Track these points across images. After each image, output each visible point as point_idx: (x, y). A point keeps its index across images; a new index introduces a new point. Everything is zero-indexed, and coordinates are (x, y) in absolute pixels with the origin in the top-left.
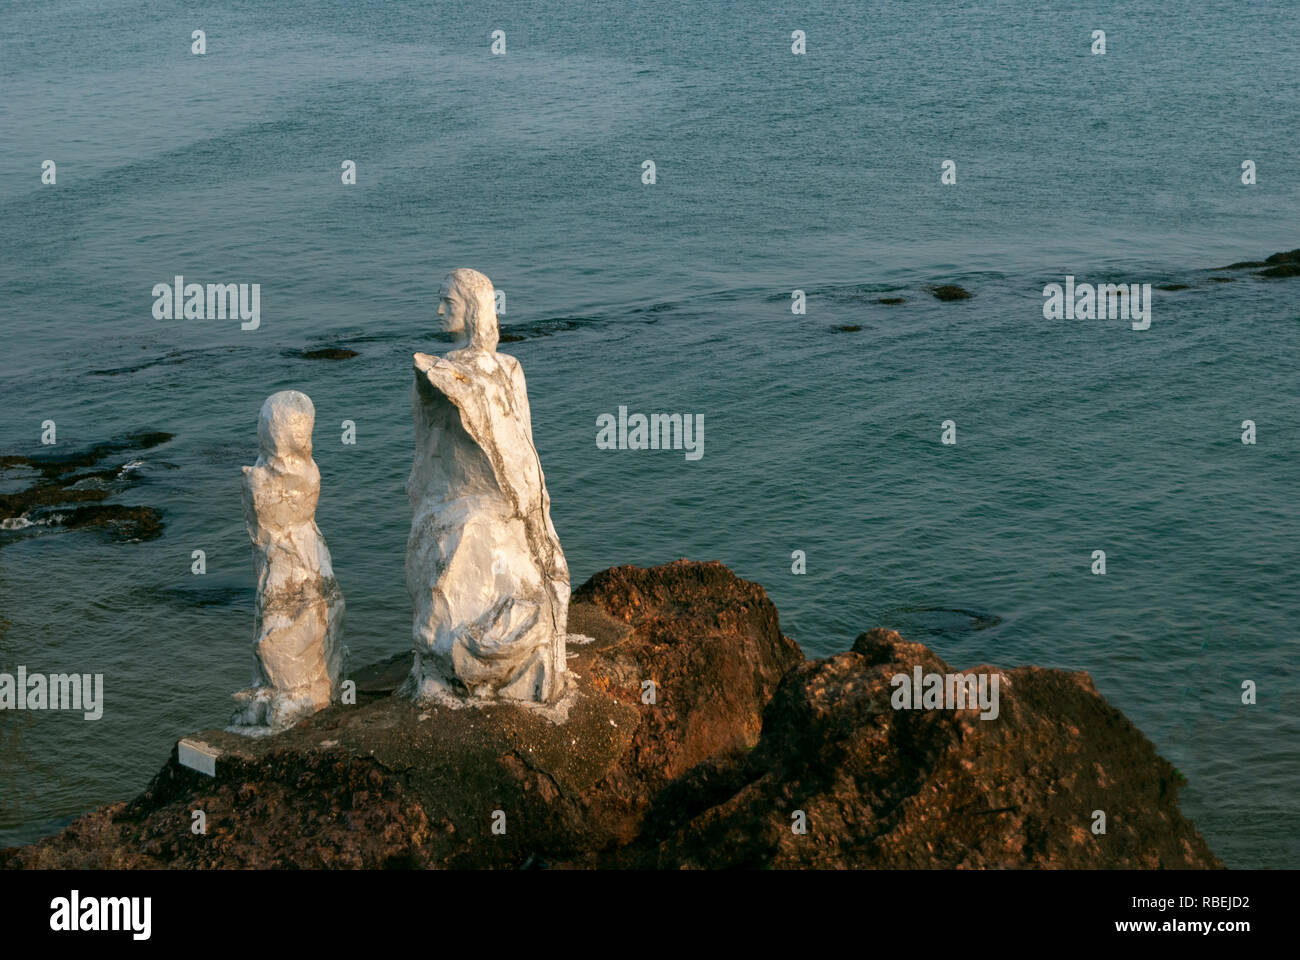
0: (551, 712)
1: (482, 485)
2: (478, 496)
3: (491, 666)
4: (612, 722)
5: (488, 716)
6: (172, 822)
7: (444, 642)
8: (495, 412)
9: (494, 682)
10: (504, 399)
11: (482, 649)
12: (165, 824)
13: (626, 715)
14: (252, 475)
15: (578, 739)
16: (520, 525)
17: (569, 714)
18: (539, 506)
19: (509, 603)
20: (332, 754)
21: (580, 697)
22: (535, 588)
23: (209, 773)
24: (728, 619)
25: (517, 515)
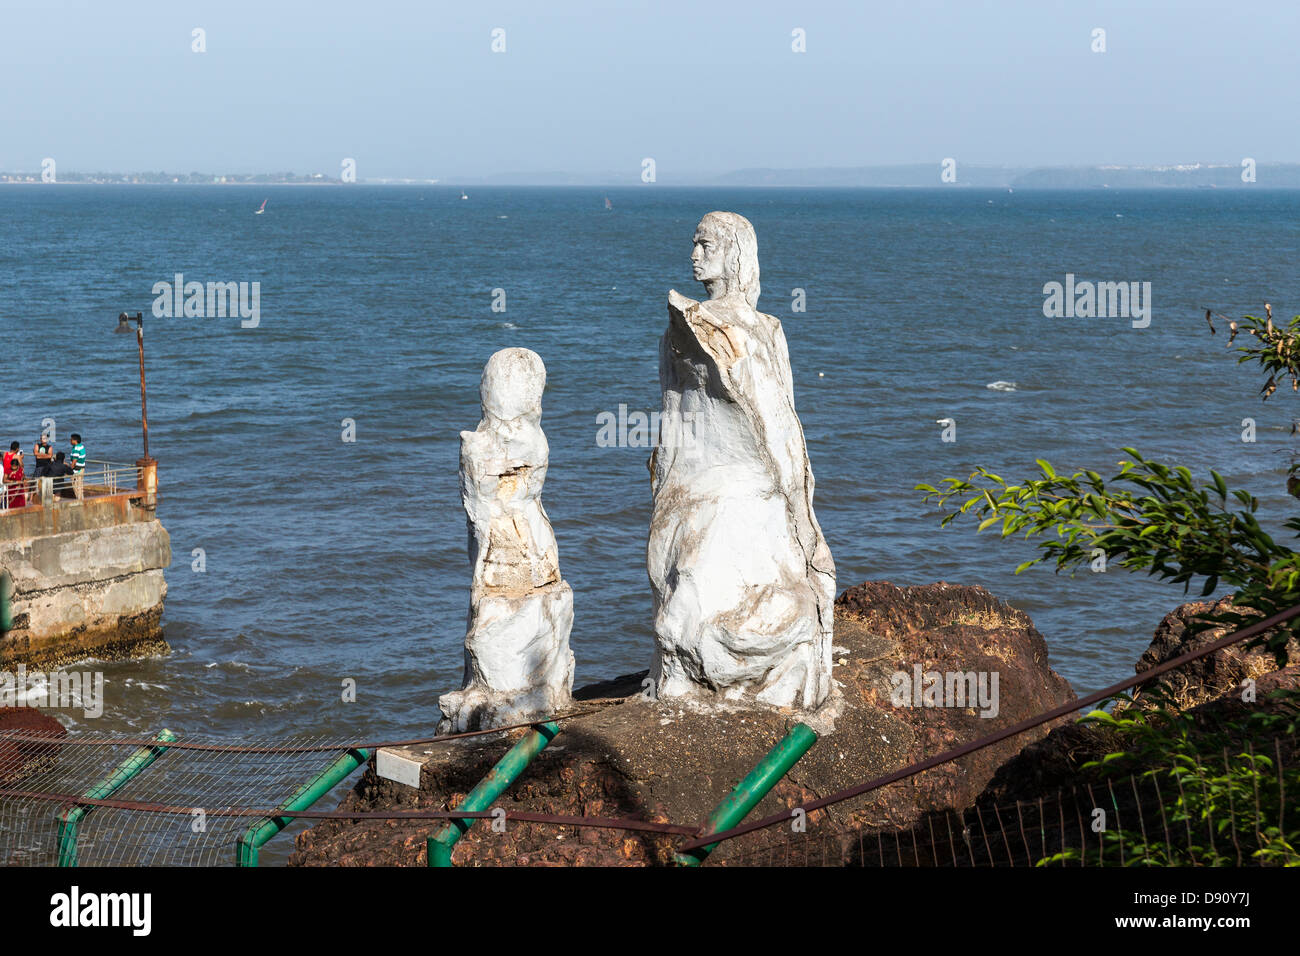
0: (816, 721)
1: (739, 452)
2: (734, 466)
3: (746, 665)
4: (884, 738)
5: (743, 721)
6: (368, 838)
7: (692, 635)
8: (757, 369)
9: (748, 684)
10: (766, 356)
11: (737, 643)
12: (360, 839)
13: (898, 732)
14: (472, 440)
15: (846, 753)
16: (781, 503)
17: (836, 725)
18: (802, 484)
19: (769, 592)
20: (559, 759)
21: (847, 708)
22: (797, 579)
23: (411, 784)
24: (1001, 641)
25: (778, 490)
